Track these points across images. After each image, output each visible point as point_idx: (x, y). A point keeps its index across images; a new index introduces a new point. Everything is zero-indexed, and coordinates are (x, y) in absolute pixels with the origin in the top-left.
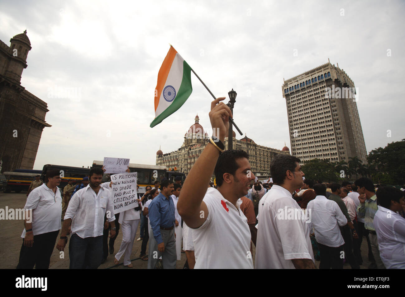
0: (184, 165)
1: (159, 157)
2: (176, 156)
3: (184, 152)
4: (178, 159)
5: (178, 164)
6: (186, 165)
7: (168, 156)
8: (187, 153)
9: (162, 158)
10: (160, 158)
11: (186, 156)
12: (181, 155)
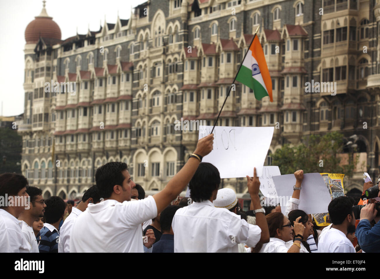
0: (166, 101)
1: (37, 55)
2: (126, 49)
3: (163, 27)
4: (132, 68)
5: (132, 96)
6: (175, 99)
7: (87, 47)
8: (181, 32)
9: (55, 62)
10: (43, 63)
11: (174, 46)
12: (150, 46)
